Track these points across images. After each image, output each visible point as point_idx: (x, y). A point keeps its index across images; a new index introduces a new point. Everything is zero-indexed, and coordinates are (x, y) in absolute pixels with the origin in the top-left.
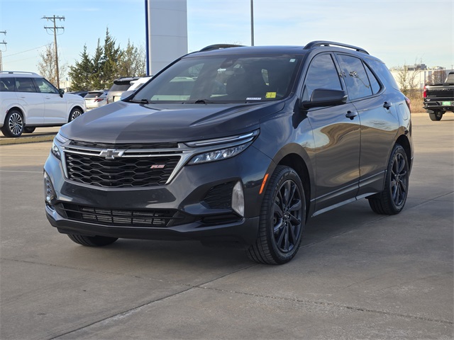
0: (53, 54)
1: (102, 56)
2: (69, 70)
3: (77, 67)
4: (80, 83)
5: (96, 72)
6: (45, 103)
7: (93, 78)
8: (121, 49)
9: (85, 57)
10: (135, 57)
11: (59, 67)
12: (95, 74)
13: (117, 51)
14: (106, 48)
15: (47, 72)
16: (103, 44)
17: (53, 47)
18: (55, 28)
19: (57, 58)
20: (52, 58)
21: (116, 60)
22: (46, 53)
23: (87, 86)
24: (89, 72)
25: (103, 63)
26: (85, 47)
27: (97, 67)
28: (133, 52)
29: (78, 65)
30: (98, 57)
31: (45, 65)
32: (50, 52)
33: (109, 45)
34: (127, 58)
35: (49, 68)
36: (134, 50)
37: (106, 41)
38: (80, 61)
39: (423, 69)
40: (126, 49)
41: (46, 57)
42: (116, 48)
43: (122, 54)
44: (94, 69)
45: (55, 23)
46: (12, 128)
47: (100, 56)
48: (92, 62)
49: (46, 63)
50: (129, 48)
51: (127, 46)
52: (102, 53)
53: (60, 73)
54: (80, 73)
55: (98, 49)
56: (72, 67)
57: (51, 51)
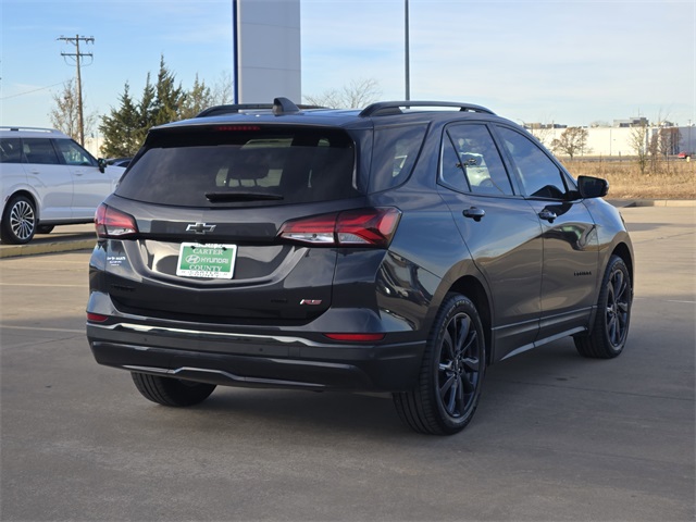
0: (75, 97)
1: (154, 100)
2: (100, 122)
3: (113, 118)
4: (117, 143)
5: (144, 125)
6: (73, 183)
7: (138, 135)
8: (183, 89)
9: (127, 101)
10: (206, 102)
11: (84, 117)
12: (143, 129)
13: (178, 92)
14: (159, 88)
15: (65, 125)
16: (154, 81)
17: (75, 84)
18: (78, 55)
19: (81, 103)
20: (73, 103)
21: (176, 107)
22: (63, 95)
23: (129, 147)
24: (133, 126)
25: (155, 112)
26: (127, 86)
27: (145, 117)
28: (204, 94)
29: (115, 114)
30: (147, 102)
31: (61, 113)
32: (69, 93)
33: (165, 84)
34: (193, 104)
35: (68, 119)
36: (205, 91)
37: (161, 77)
38: (119, 107)
39: (644, 126)
40: (192, 90)
41: (63, 101)
42: (176, 88)
43: (185, 97)
44: (140, 122)
45: (78, 46)
46: (15, 228)
47: (149, 101)
48: (138, 109)
49: (64, 110)
50: (197, 87)
51: (194, 85)
52: (153, 96)
53: (85, 127)
54: (117, 128)
55: (146, 90)
56: (105, 118)
57: (72, 92)
